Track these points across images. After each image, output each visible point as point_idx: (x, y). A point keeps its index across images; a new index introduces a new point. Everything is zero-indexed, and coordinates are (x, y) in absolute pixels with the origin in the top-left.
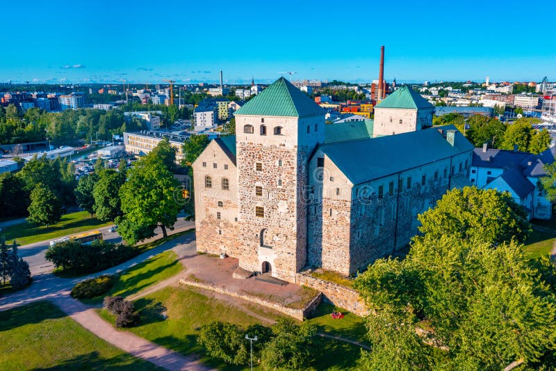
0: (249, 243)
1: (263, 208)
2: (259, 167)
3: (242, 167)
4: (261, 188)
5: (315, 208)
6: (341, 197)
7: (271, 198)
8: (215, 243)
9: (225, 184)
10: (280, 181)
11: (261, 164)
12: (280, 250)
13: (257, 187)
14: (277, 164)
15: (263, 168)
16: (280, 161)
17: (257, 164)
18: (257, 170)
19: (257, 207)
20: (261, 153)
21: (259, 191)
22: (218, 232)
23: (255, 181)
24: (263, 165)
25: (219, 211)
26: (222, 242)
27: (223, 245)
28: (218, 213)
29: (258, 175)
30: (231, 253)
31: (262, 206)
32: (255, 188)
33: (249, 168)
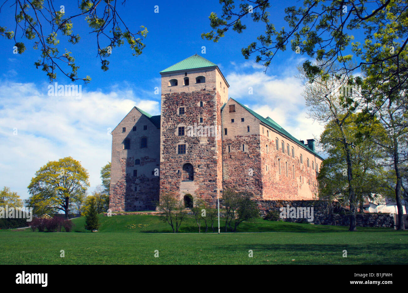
0: (170, 180)
1: (185, 145)
2: (182, 111)
4: (183, 128)
5: (229, 146)
6: (250, 133)
10: (201, 119)
11: (183, 108)
12: (202, 179)
13: (180, 128)
14: (199, 104)
15: (185, 111)
16: (201, 103)
17: (180, 108)
18: (180, 113)
19: (179, 146)
20: (184, 100)
21: (181, 131)
22: (134, 189)
23: (178, 123)
24: (185, 109)
25: (135, 169)
26: (136, 199)
27: (138, 202)
28: (134, 171)
29: (181, 117)
30: (146, 206)
31: (184, 143)
32: (177, 129)
33: (172, 113)
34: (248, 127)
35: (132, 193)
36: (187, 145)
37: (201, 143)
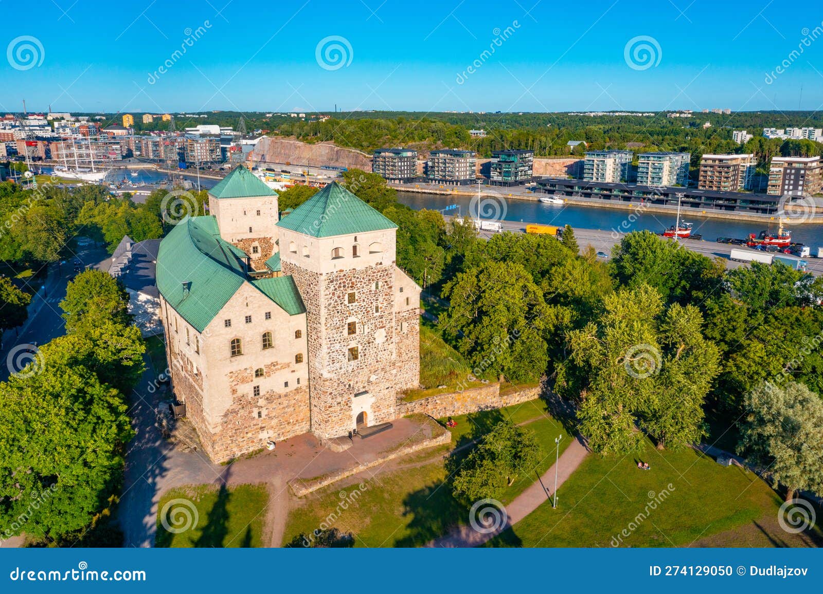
0: (339, 399)
1: (357, 348)
2: (352, 298)
3: (330, 305)
4: (354, 323)
6: (410, 307)
7: (366, 331)
8: (250, 435)
9: (267, 341)
10: (377, 307)
11: (353, 294)
12: (377, 389)
13: (349, 324)
14: (374, 287)
15: (356, 298)
16: (377, 284)
17: (349, 294)
18: (349, 302)
19: (349, 350)
20: (354, 280)
21: (352, 329)
22: (256, 416)
23: (347, 318)
24: (356, 294)
25: (256, 385)
26: (262, 428)
27: (265, 432)
28: (255, 388)
29: (351, 308)
30: (279, 435)
31: (356, 346)
32: (347, 326)
33: (339, 302)
34: (407, 299)
35: (255, 422)
36: (360, 348)
37: (376, 342)
